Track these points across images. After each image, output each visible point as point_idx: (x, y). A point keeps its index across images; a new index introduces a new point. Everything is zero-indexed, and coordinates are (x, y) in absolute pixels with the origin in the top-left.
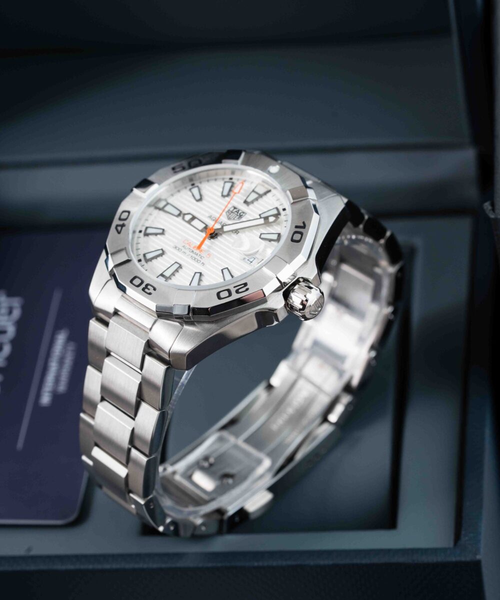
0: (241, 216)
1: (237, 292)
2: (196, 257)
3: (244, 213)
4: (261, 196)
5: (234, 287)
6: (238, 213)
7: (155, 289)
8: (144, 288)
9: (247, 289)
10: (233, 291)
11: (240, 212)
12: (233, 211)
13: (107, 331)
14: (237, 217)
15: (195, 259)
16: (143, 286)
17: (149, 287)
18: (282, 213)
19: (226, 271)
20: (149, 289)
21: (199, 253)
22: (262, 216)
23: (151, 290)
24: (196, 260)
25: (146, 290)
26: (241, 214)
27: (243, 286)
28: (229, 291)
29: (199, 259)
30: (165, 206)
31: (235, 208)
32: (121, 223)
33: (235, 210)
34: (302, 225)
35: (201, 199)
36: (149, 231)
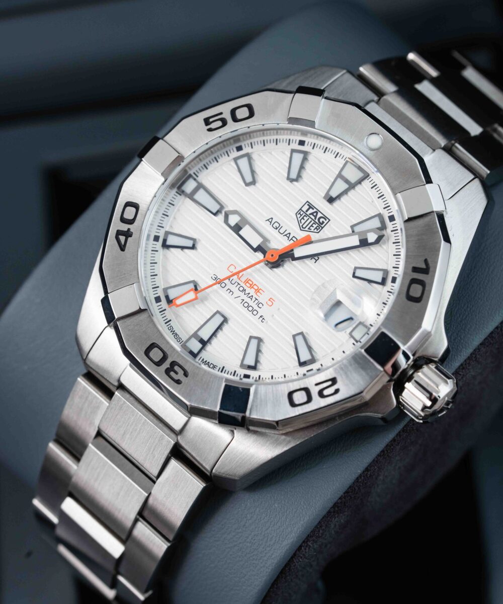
0: (320, 226)
1: (321, 394)
2: (251, 303)
3: (325, 218)
4: (352, 186)
5: (317, 385)
6: (315, 217)
7: (186, 374)
8: (168, 368)
9: (337, 391)
10: (315, 391)
11: (319, 215)
12: (308, 213)
13: (108, 404)
14: (315, 226)
15: (248, 306)
16: (166, 365)
17: (176, 368)
18: (390, 225)
19: (300, 339)
20: (176, 373)
21: (255, 296)
22: (357, 229)
23: (180, 376)
24: (250, 309)
25: (172, 374)
26: (321, 220)
27: (330, 383)
28: (307, 390)
29: (256, 307)
30: (195, 190)
31: (311, 206)
32: (124, 227)
33: (311, 211)
34: (424, 266)
35: (254, 182)
36: (171, 240)
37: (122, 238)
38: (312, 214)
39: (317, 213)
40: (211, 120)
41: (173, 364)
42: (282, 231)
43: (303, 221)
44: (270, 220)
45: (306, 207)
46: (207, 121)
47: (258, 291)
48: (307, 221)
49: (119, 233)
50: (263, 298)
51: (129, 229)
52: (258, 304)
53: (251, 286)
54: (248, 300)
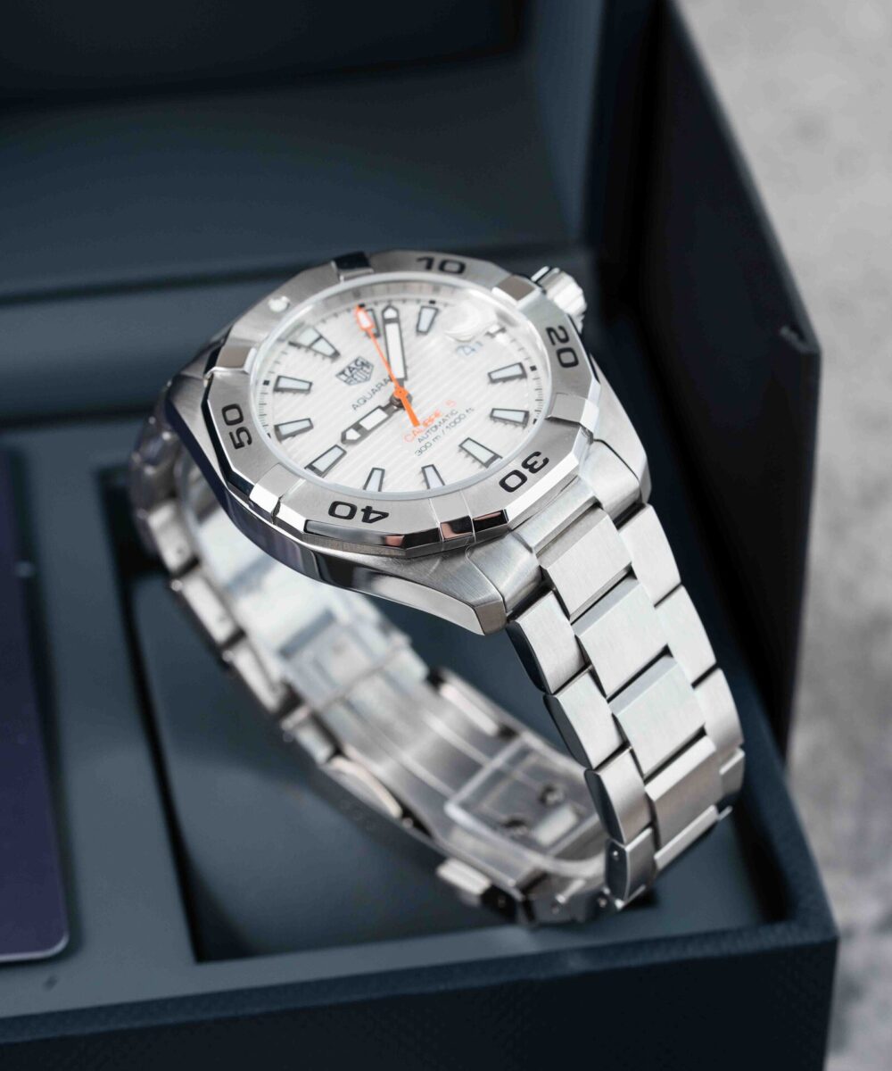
37: (373, 516)
38: (351, 372)
39: (349, 368)
40: (237, 442)
41: (525, 465)
42: (369, 396)
43: (359, 379)
44: (355, 407)
45: (343, 377)
46: (239, 446)
47: (437, 415)
48: (359, 375)
49: (366, 519)
50: (447, 410)
51: (363, 510)
52: (452, 414)
53: (432, 420)
54: (447, 423)
